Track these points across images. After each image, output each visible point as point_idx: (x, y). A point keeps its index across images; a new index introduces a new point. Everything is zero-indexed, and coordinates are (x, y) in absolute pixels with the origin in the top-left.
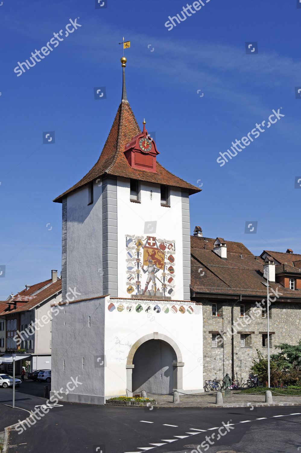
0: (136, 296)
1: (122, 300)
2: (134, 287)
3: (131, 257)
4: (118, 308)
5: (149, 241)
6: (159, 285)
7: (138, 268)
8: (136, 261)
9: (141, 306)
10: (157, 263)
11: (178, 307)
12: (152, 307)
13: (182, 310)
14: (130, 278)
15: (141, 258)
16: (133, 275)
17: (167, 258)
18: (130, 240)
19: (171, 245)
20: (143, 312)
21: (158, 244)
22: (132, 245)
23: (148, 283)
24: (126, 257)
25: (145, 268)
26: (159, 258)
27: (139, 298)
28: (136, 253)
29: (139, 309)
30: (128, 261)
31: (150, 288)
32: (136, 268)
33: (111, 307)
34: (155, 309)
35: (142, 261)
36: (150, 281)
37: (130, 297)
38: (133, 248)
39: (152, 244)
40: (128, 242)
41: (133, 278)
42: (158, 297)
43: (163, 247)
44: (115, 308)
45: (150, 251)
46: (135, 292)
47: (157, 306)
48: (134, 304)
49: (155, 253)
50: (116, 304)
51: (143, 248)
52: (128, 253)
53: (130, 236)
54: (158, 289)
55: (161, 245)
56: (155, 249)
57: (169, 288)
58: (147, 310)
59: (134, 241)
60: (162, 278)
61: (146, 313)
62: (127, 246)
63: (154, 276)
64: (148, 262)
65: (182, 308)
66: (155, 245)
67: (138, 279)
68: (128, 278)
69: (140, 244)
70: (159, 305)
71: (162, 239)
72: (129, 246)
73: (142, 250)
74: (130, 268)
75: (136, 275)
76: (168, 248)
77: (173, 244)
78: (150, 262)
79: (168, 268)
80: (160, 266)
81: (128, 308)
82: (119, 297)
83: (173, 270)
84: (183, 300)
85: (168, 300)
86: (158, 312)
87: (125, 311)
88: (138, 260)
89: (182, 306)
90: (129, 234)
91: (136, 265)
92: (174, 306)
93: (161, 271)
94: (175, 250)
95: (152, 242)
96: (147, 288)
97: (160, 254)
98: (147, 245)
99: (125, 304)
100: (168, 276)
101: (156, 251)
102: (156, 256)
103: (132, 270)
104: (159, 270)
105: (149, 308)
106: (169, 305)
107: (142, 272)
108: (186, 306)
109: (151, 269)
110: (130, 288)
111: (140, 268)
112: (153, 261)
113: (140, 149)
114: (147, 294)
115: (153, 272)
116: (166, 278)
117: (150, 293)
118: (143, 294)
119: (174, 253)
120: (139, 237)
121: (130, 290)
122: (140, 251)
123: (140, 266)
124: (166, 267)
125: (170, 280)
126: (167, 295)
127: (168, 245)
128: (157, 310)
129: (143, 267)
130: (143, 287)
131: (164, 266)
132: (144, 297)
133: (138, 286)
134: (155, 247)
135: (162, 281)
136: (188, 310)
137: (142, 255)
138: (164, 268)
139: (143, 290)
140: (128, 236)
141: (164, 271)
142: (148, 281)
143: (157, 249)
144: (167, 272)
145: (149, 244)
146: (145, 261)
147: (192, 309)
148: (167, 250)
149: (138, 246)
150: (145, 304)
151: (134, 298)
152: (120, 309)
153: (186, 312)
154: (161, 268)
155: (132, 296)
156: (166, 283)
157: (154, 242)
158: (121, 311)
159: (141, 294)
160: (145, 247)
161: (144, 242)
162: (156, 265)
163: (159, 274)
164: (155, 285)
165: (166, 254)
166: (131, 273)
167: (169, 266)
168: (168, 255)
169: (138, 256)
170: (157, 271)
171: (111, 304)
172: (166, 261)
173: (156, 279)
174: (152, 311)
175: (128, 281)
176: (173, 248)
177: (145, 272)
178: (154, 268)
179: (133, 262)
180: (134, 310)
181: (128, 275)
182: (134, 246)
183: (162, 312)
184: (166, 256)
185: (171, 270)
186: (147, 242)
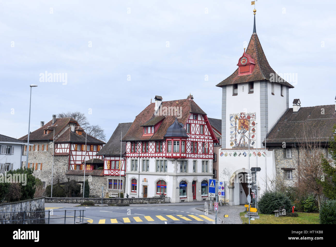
0: (235, 147)
1: (227, 150)
2: (234, 142)
3: (232, 126)
4: (225, 154)
5: (241, 116)
6: (247, 140)
7: (236, 131)
8: (234, 128)
9: (236, 153)
10: (246, 127)
11: (257, 153)
12: (242, 153)
13: (259, 155)
14: (232, 138)
15: (237, 126)
16: (233, 136)
17: (251, 124)
18: (232, 117)
19: (254, 115)
20: (237, 156)
21: (246, 116)
22: (233, 119)
23: (241, 139)
24: (230, 126)
25: (239, 131)
26: (247, 124)
27: (236, 148)
28: (235, 124)
29: (235, 154)
30: (231, 128)
31: (242, 142)
32: (235, 132)
33: (222, 154)
34: (243, 154)
35: (238, 127)
36: (242, 139)
37: (232, 148)
38: (233, 121)
39: (243, 117)
40: (231, 118)
41: (233, 138)
42: (246, 147)
43: (249, 117)
44: (223, 155)
45: (242, 121)
46: (234, 145)
47: (245, 152)
48: (233, 152)
49: (245, 122)
50: (224, 152)
51: (238, 120)
52: (231, 124)
53: (232, 115)
54: (246, 143)
55: (248, 117)
56: (245, 119)
57: (252, 141)
58: (239, 155)
59: (234, 117)
60: (249, 136)
61: (239, 157)
62: (230, 120)
63: (244, 135)
64: (241, 128)
65: (259, 153)
66: (244, 117)
67: (236, 138)
68: (231, 138)
69: (237, 118)
70: (246, 152)
71: (249, 113)
72: (231, 120)
73: (238, 121)
74: (232, 132)
75: (235, 136)
76: (252, 118)
77: (255, 115)
78: (242, 127)
79: (251, 130)
80: (247, 129)
81: (229, 154)
82: (226, 148)
83: (255, 130)
84: (260, 148)
85: (252, 148)
86: (245, 156)
87: (228, 156)
88: (236, 127)
89: (259, 152)
90: (231, 114)
91: (235, 130)
92: (254, 152)
93: (248, 132)
94: (256, 118)
95: (243, 116)
96: (240, 142)
97: (247, 122)
98: (241, 118)
99: (228, 152)
100: (252, 135)
101: (245, 120)
102: (245, 123)
103: (233, 133)
104: (246, 131)
105: (240, 154)
106: (251, 152)
107: (237, 134)
108: (262, 152)
109: (242, 131)
110: (231, 143)
111: (237, 132)
112: (244, 127)
113: (241, 64)
114: (240, 146)
115: (244, 133)
116: (250, 135)
117: (242, 145)
118: (238, 146)
119: (255, 120)
120: (236, 114)
121: (232, 144)
122: (237, 122)
123: (237, 130)
124: (250, 129)
125: (253, 137)
126: (251, 145)
127: (252, 116)
128: (244, 155)
129: (238, 130)
130: (238, 142)
131: (250, 128)
132: (239, 148)
133: (236, 141)
134: (245, 118)
135: (249, 138)
136: (263, 155)
137: (238, 124)
138: (250, 130)
139: (238, 144)
140: (231, 115)
141: (250, 131)
142: (241, 138)
143: (246, 119)
144: (251, 132)
145: (241, 117)
146: (239, 127)
147: (265, 153)
148: (251, 119)
149: (236, 119)
150: (238, 152)
151: (234, 148)
152: (226, 155)
153: (262, 156)
154: (248, 130)
155: (233, 147)
156: (251, 138)
157: (244, 115)
158: (226, 156)
159: (237, 146)
160: (240, 119)
161: (239, 117)
162: (245, 129)
163: (247, 134)
164: (244, 140)
165: (251, 121)
166: (232, 135)
167: (252, 128)
168: (252, 122)
169: (236, 125)
170: (245, 132)
171: (222, 152)
172: (251, 125)
173: (245, 137)
174: (242, 156)
175: (230, 139)
176: (255, 117)
177: (239, 133)
178: (244, 131)
179: (233, 129)
180: (232, 155)
181: (230, 136)
182: (234, 119)
183: (247, 156)
184: (250, 123)
185: (254, 130)
186: (240, 116)
